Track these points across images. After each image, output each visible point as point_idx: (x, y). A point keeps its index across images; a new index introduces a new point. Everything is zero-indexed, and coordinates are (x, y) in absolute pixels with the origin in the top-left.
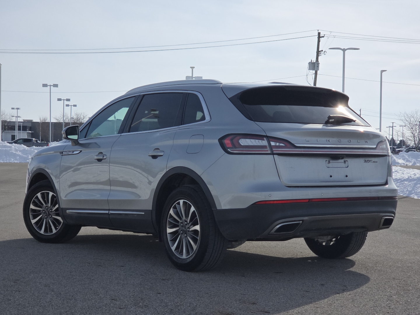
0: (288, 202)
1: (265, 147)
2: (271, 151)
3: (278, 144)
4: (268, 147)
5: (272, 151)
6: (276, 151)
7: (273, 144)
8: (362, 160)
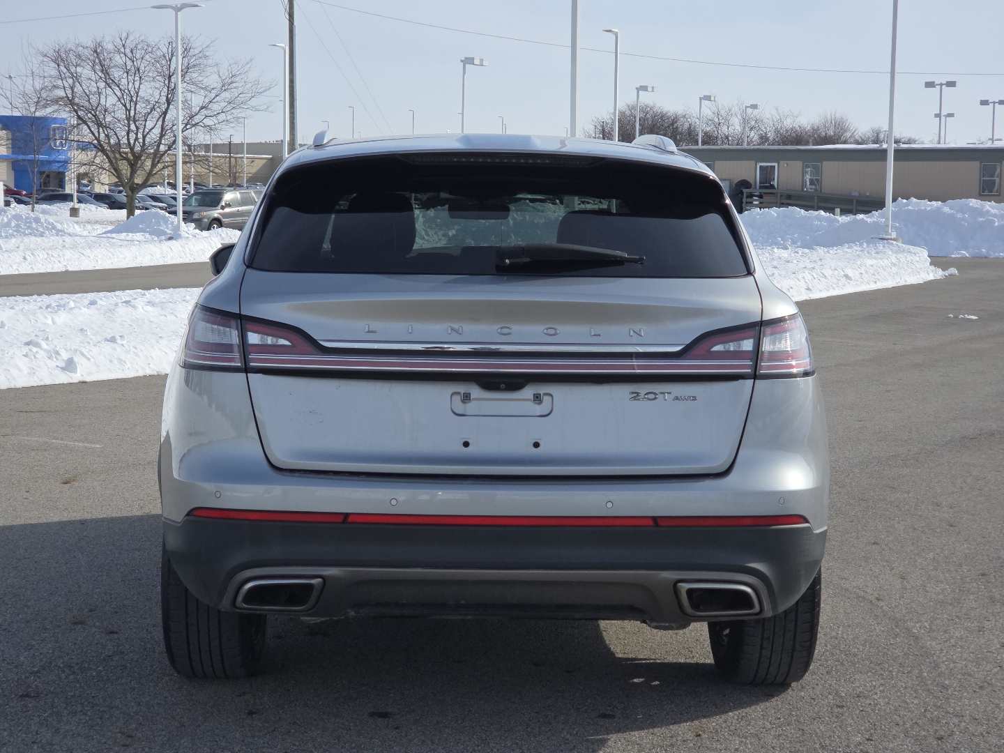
0: (251, 516)
1: (227, 348)
2: (241, 362)
3: (270, 340)
4: (236, 349)
5: (245, 360)
6: (256, 360)
7: (253, 338)
8: (621, 392)
